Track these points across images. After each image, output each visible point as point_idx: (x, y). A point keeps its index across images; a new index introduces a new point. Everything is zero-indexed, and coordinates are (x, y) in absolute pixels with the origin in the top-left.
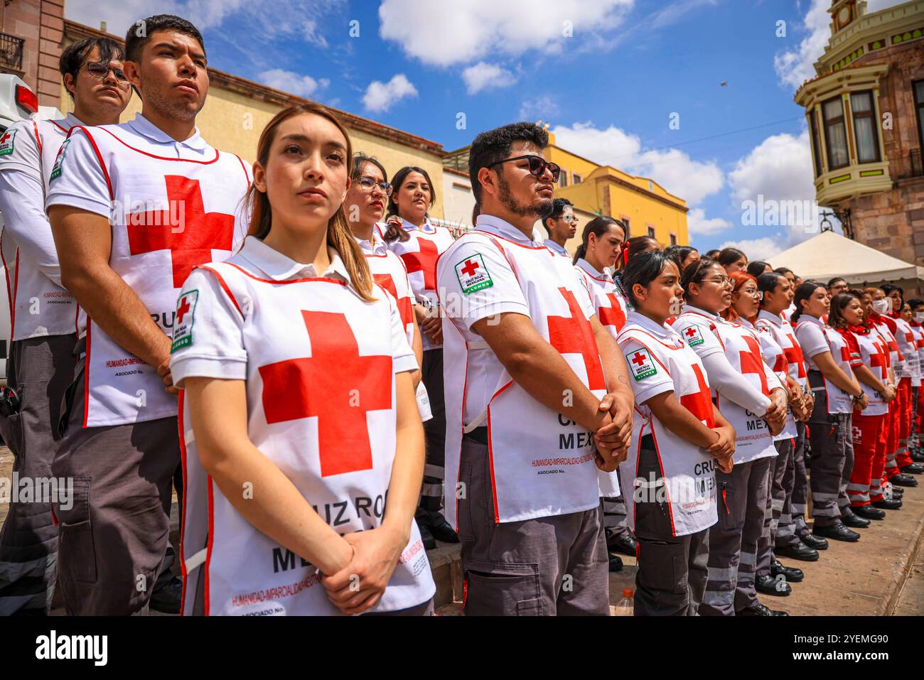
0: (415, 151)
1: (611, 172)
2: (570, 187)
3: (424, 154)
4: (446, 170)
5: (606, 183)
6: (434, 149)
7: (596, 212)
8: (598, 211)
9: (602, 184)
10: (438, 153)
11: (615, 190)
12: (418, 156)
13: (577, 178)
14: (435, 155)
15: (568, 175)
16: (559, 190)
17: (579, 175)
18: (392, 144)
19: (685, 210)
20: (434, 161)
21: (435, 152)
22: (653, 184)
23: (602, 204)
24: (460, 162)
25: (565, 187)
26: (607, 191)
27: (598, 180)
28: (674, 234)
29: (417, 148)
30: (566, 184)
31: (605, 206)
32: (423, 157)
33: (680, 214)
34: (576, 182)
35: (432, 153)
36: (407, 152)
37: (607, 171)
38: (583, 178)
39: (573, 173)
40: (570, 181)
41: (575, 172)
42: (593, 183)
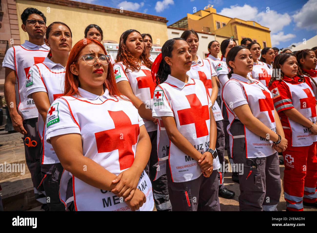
0: (155, 22)
1: (237, 20)
2: (222, 28)
3: (159, 22)
4: (168, 27)
5: (235, 25)
6: (162, 20)
7: (232, 36)
8: (233, 36)
9: (233, 26)
10: (165, 21)
11: (238, 27)
12: (156, 23)
13: (224, 25)
14: (164, 22)
15: (221, 24)
16: (217, 30)
17: (225, 23)
18: (146, 20)
19: (269, 32)
20: (163, 24)
21: (163, 21)
22: (255, 23)
23: (234, 34)
24: (180, 25)
25: (220, 29)
26: (235, 28)
27: (232, 24)
28: (265, 42)
29: (156, 20)
30: (220, 27)
31: (235, 34)
32: (159, 24)
33: (267, 34)
34: (224, 26)
35: (162, 22)
36: (152, 22)
37: (235, 20)
38: (226, 24)
39: (222, 23)
40: (222, 26)
41: (223, 22)
42: (230, 25)
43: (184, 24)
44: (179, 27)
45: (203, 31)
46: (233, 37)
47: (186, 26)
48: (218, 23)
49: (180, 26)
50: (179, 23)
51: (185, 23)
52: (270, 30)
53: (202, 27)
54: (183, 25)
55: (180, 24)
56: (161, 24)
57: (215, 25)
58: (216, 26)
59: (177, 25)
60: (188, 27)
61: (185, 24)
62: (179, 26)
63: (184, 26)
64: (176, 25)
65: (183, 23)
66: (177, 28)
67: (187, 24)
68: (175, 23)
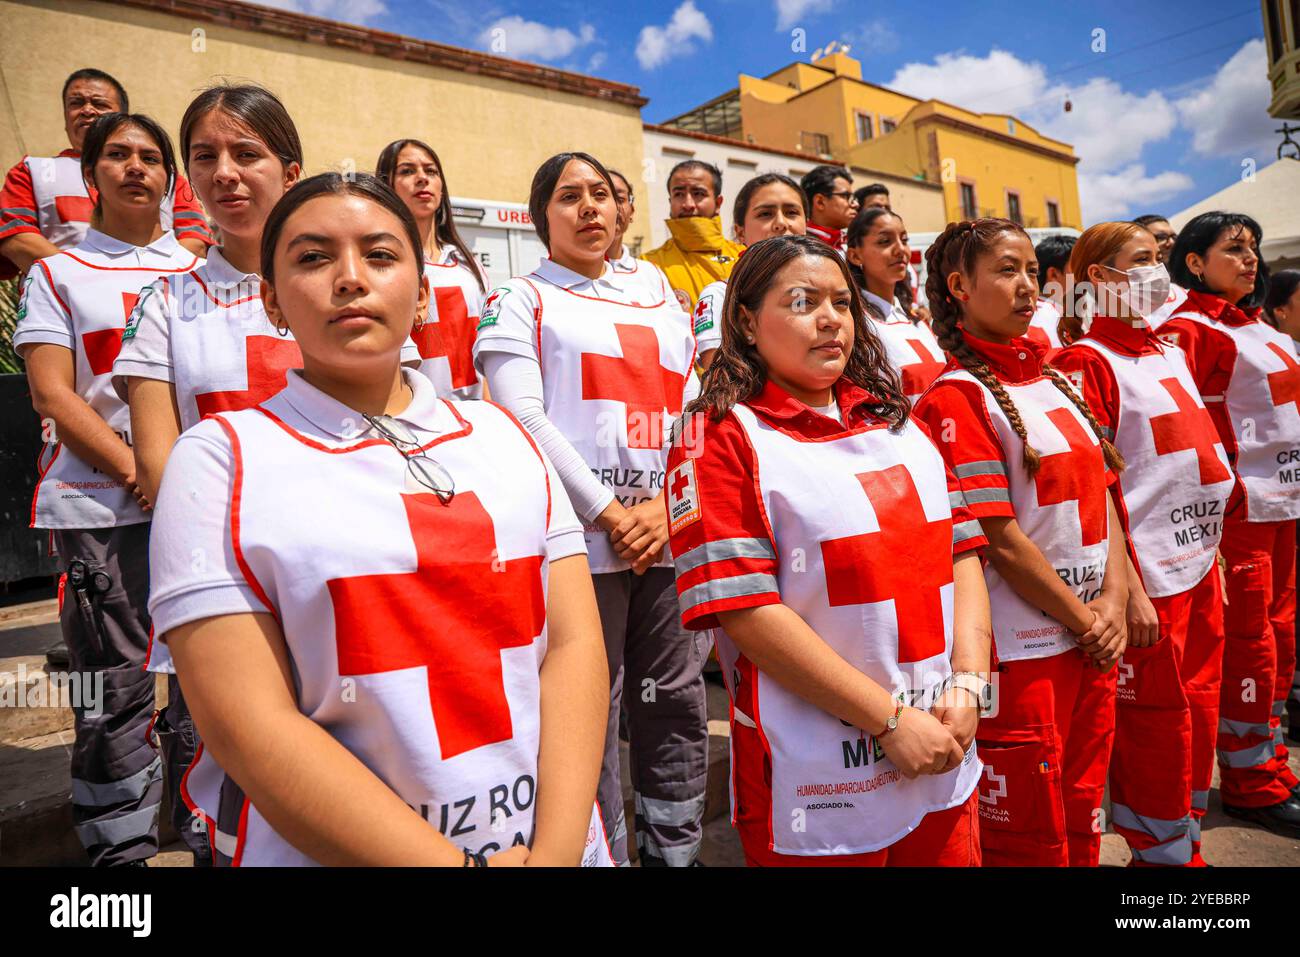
0: (592, 102)
1: (938, 109)
2: (881, 139)
3: (610, 106)
4: (647, 128)
5: (931, 128)
6: (623, 95)
7: (918, 175)
8: (921, 173)
9: (925, 131)
10: (633, 101)
11: (945, 137)
12: (597, 108)
13: (889, 125)
14: (628, 105)
15: (874, 121)
16: (858, 147)
17: (893, 120)
18: (550, 93)
19: (1072, 161)
20: (624, 115)
21: (627, 100)
22: (1015, 124)
23: (926, 163)
24: (708, 120)
25: (869, 141)
26: (933, 140)
27: (918, 124)
28: (1053, 201)
29: (595, 97)
30: (871, 136)
31: (931, 165)
32: (607, 111)
33: (1065, 169)
34: (888, 130)
35: (621, 103)
36: (578, 104)
37: (932, 108)
38: (897, 123)
39: (882, 118)
40: (878, 130)
41: (887, 115)
42: (911, 129)
43: (725, 117)
44: (706, 132)
45: (799, 147)
46: (925, 176)
47: (737, 127)
48: (864, 119)
49: (709, 127)
50: (707, 112)
51: (732, 116)
52: (1075, 153)
53: (799, 134)
54: (723, 121)
55: (709, 115)
56: (618, 113)
57: (853, 125)
58: (856, 131)
59: (699, 121)
60: (740, 129)
61: (729, 120)
62: (705, 124)
63: (726, 125)
64: (693, 123)
65: (720, 112)
66: (699, 133)
67: (740, 121)
68: (692, 114)
